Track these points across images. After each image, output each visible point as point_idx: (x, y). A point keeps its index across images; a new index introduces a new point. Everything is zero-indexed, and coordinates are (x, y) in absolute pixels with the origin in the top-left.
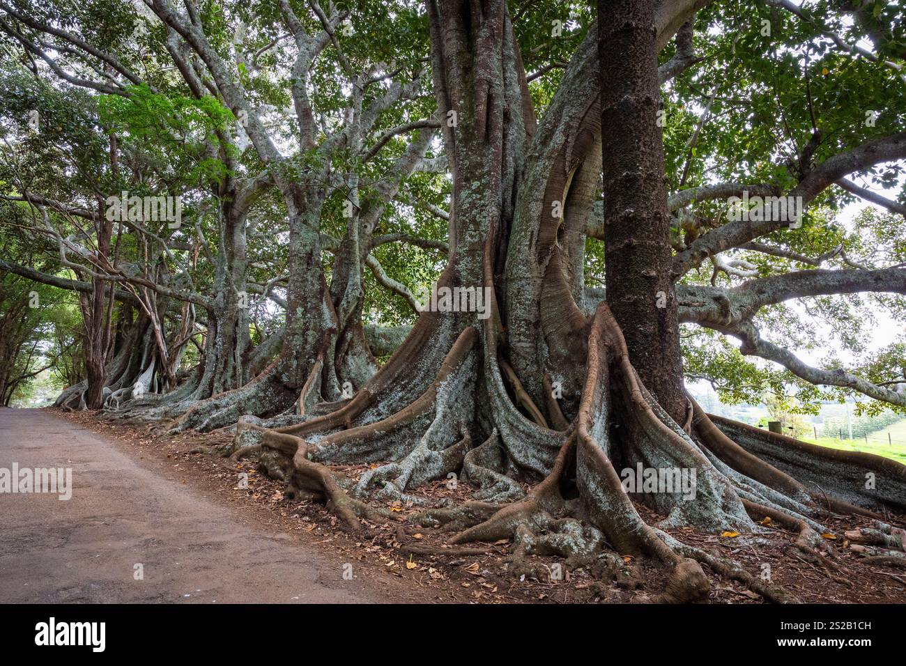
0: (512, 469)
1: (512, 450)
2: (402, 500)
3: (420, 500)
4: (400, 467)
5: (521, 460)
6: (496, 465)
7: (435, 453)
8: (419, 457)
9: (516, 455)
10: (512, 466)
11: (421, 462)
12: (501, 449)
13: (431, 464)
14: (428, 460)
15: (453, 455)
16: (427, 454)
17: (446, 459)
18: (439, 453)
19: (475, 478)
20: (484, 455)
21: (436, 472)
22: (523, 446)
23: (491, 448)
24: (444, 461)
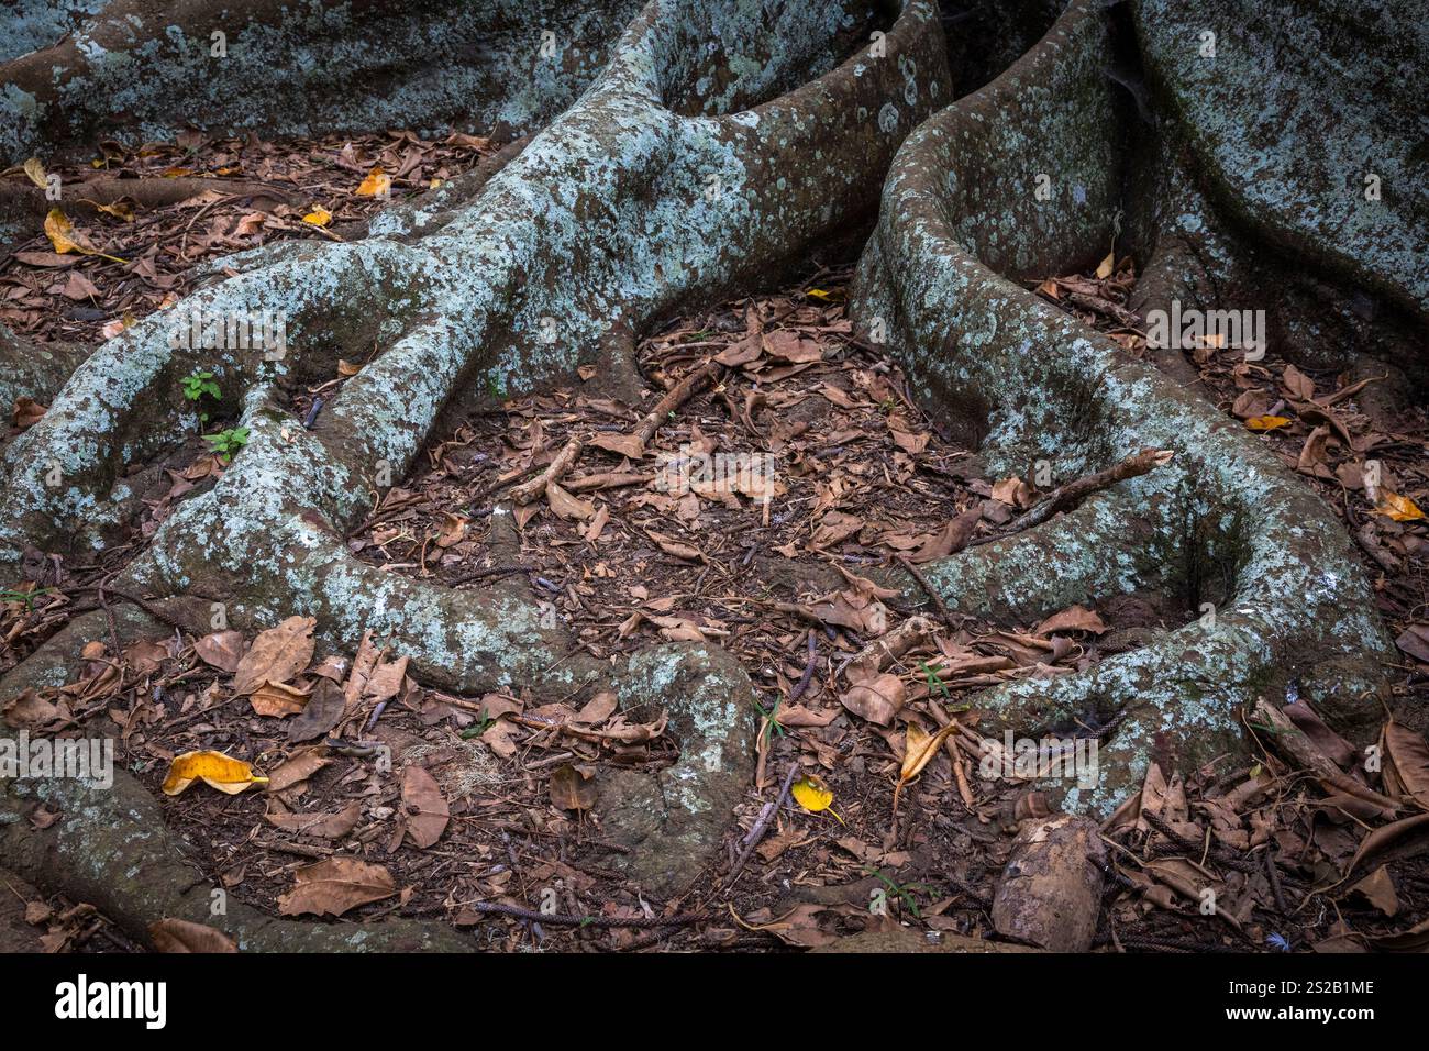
0: (1193, 245)
1: (1208, 117)
2: (327, 621)
3: (473, 632)
4: (422, 259)
5: (1272, 195)
6: (1079, 195)
7: (699, 130)
8: (575, 171)
9: (1235, 159)
10: (1193, 223)
11: (588, 208)
12: (1121, 100)
13: (667, 211)
14: (642, 186)
15: (823, 137)
16: (636, 147)
17: (766, 166)
18: (728, 134)
19: (949, 349)
20: (1014, 140)
21: (701, 255)
22: (1289, 99)
23: (1064, 93)
24: (758, 179)
